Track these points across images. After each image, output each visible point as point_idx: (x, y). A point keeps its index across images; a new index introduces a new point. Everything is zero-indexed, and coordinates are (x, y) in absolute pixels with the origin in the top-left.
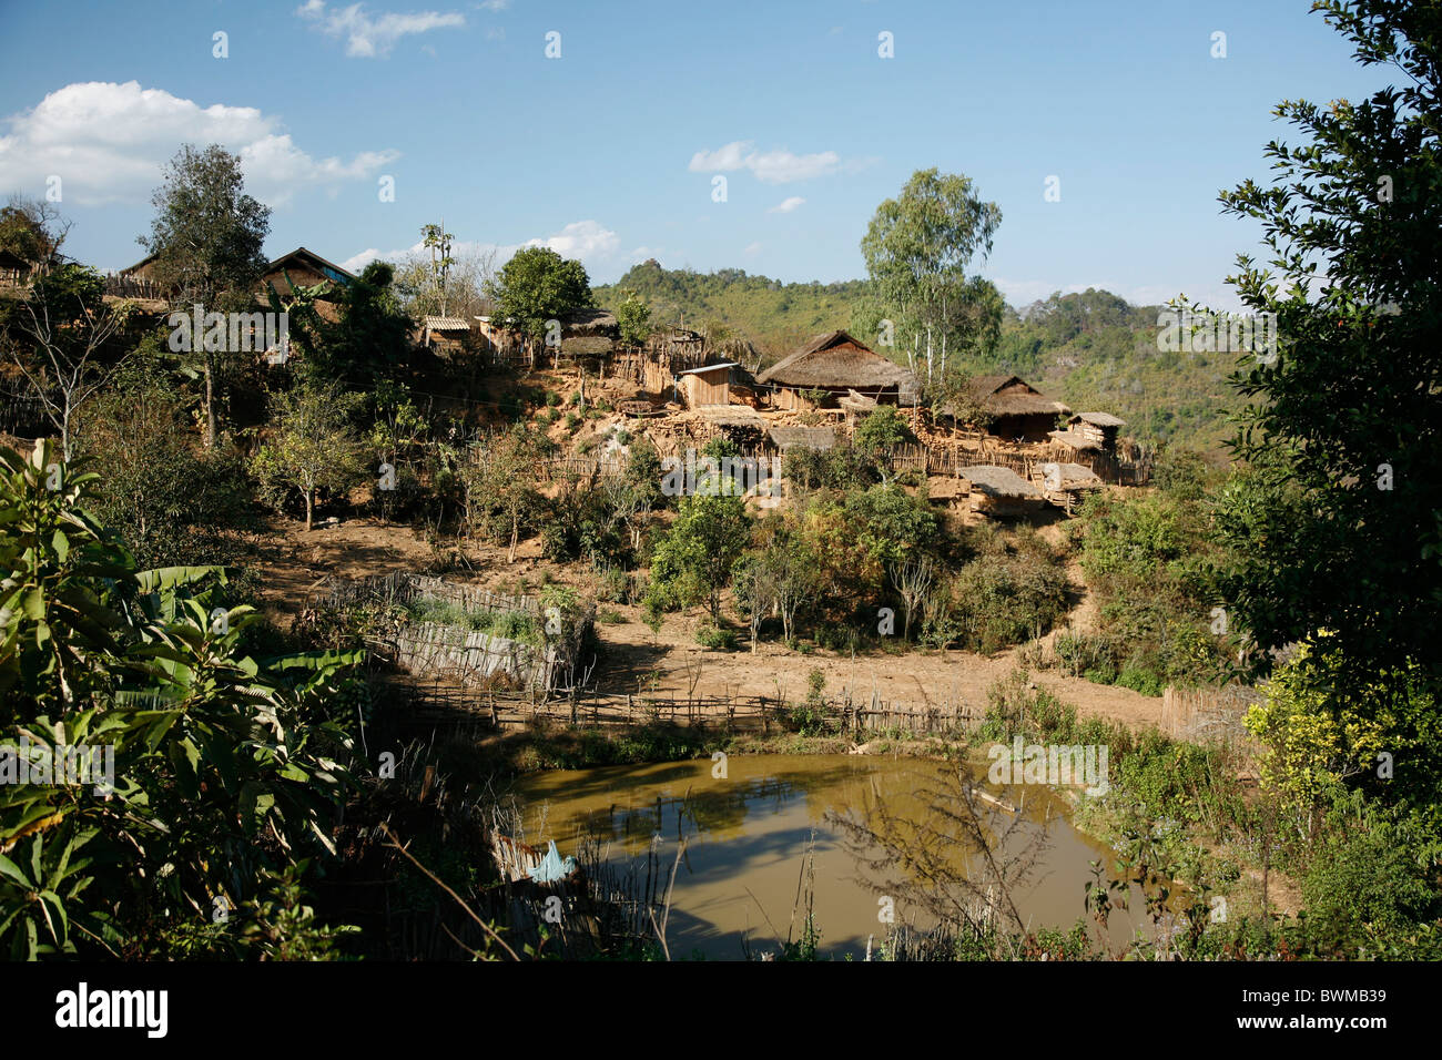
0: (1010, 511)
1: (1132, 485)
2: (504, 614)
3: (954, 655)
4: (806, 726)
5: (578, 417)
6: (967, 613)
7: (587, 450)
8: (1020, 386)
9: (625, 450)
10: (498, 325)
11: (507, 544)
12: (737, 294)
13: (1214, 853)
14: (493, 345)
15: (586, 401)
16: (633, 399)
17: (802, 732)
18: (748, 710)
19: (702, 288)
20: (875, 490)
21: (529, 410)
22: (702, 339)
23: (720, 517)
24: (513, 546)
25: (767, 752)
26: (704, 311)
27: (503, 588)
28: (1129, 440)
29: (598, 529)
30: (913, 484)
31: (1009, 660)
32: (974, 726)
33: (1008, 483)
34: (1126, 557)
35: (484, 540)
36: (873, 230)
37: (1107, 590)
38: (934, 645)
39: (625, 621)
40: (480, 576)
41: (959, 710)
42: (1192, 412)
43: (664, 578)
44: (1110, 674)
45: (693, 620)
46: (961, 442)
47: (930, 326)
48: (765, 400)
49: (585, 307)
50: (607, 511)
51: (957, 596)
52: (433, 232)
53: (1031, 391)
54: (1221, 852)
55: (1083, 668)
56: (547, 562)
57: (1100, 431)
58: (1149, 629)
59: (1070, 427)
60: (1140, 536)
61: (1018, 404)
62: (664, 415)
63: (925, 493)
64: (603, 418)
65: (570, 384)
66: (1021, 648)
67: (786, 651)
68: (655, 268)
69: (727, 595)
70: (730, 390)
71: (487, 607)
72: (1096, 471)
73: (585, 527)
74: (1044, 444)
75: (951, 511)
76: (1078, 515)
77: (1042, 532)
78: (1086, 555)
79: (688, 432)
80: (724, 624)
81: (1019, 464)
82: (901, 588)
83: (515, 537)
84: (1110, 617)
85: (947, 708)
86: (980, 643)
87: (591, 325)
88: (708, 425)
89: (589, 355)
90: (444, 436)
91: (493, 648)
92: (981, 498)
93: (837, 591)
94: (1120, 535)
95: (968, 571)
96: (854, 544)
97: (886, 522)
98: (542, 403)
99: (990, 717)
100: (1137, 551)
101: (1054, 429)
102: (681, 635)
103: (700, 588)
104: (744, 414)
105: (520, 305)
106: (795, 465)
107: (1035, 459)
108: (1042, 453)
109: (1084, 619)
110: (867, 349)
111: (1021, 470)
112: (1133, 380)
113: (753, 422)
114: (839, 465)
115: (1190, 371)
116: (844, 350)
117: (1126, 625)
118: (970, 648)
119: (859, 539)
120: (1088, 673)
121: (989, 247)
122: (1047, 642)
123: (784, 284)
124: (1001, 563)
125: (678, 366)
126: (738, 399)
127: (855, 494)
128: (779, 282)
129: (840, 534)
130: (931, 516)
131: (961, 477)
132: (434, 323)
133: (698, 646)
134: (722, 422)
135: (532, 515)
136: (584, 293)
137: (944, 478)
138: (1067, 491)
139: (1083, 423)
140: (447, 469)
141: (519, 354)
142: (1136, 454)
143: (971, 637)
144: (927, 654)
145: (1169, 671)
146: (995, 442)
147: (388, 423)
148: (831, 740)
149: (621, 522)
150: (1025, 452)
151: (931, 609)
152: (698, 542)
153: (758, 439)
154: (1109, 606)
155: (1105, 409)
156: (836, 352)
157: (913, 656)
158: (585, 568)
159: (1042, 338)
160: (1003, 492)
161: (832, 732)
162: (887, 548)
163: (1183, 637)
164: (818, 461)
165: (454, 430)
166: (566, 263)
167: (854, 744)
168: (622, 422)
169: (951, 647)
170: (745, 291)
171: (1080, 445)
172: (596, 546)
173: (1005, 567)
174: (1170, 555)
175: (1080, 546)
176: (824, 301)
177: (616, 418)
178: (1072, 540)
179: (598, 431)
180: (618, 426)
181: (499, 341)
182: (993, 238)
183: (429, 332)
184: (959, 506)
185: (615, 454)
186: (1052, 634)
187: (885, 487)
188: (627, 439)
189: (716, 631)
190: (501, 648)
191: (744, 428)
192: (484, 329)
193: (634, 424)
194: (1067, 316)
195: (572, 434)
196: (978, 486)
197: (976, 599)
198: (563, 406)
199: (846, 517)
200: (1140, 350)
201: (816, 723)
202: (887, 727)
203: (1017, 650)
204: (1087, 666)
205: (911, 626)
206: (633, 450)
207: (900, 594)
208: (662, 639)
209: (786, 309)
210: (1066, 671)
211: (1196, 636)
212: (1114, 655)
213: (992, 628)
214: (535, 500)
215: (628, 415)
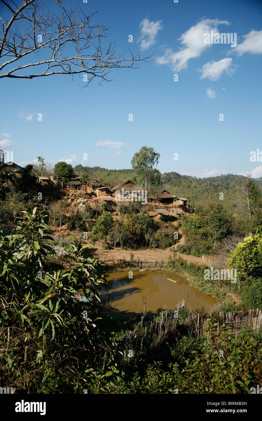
0: (167, 219)
1: (190, 213)
2: (60, 242)
3: (156, 249)
4: (130, 266)
5: (73, 198)
6: (158, 240)
7: (75, 206)
8: (166, 192)
9: (84, 206)
10: (55, 178)
11: (59, 227)
12: (98, 172)
13: (220, 290)
14: (54, 183)
15: (75, 195)
16: (85, 195)
17: (129, 267)
18: (117, 262)
19: (91, 170)
20: (139, 214)
21: (62, 197)
22: (99, 182)
23: (107, 220)
24: (60, 227)
25: (122, 271)
26: (91, 175)
27: (59, 236)
28: (188, 203)
29: (79, 223)
30: (146, 213)
31: (168, 250)
32: (165, 265)
33: (166, 212)
34: (191, 228)
35: (54, 225)
36: (133, 159)
37: (187, 235)
38: (152, 247)
39: (86, 243)
40: (53, 233)
41: (162, 261)
42: (194, 197)
43: (95, 234)
44: (189, 253)
45: (100, 243)
46: (155, 204)
47: (146, 179)
48: (112, 195)
49: (72, 174)
50: (81, 219)
51: (156, 237)
52: (39, 158)
53: (168, 193)
54: (221, 290)
55: (183, 252)
56: (68, 230)
57: (183, 202)
58: (196, 243)
59: (177, 201)
60: (193, 223)
61: (166, 196)
62: (92, 198)
63: (148, 215)
64: (78, 199)
65: (72, 192)
66: (170, 248)
67: (121, 249)
68: (81, 166)
69: (108, 237)
70: (106, 193)
71: (57, 240)
72: (183, 209)
73: (76, 223)
74: (171, 204)
75: (154, 218)
76: (180, 219)
77: (173, 223)
78: (182, 228)
79: (97, 201)
80: (108, 244)
81: (167, 208)
82: (145, 235)
83: (61, 225)
84: (188, 241)
85: (159, 261)
86: (162, 247)
87: (76, 178)
88: (101, 200)
89: (76, 185)
90: (44, 203)
91: (60, 249)
92: (160, 216)
93: (131, 236)
94: (189, 223)
95: (158, 231)
96: (135, 226)
97: (141, 221)
98: (65, 196)
99: (169, 262)
100: (193, 227)
101: (174, 201)
102: (99, 246)
103: (103, 235)
104: (109, 198)
105: (60, 174)
106: (121, 209)
107: (170, 208)
108: (171, 206)
109: (182, 241)
110: (135, 184)
111: (167, 210)
112: (181, 190)
113: (112, 200)
114: (130, 209)
115: (193, 189)
116: (130, 184)
117: (191, 242)
118: (160, 248)
119: (136, 225)
120: (184, 253)
121: (158, 163)
122: (176, 246)
123: (109, 170)
124: (165, 230)
125: (94, 188)
126: (107, 195)
127: (134, 215)
128: (107, 169)
129: (132, 224)
130: (151, 220)
131: (155, 211)
132: (41, 178)
133: (103, 249)
134: (105, 200)
135: (64, 220)
136: (72, 172)
137: (152, 212)
138: (177, 214)
139: (179, 200)
140: (45, 210)
141: (60, 185)
142: (189, 206)
143: (160, 246)
144: (151, 249)
145: (201, 252)
146: (162, 204)
147: (32, 200)
148: (135, 268)
149: (84, 221)
150: (167, 206)
151: (151, 240)
152: (103, 226)
153: (113, 203)
154: (188, 238)
155: (184, 197)
156: (128, 185)
157: (148, 250)
158: (76, 232)
159: (163, 182)
160: (165, 214)
161: (135, 267)
162: (142, 227)
163: (203, 245)
164: (126, 208)
165: (46, 201)
166: (68, 165)
167: (140, 269)
168: (83, 200)
169: (155, 248)
170: (100, 171)
171: (179, 205)
172: (79, 227)
173: (166, 230)
174: (200, 227)
175: (181, 226)
176: (117, 173)
177: (81, 199)
178: (179, 225)
179: (78, 202)
180: (82, 201)
181: (55, 182)
182: (158, 160)
183: (40, 180)
184: (155, 217)
185: (81, 207)
186: (176, 244)
187: (141, 214)
188: (84, 203)
189: (106, 245)
190: (62, 250)
191: (110, 201)
192: (52, 179)
193: (85, 200)
194: (168, 177)
195: (72, 202)
196: (159, 213)
197: (160, 237)
198: (70, 196)
199: (133, 220)
200: (183, 184)
201: (132, 265)
202: (147, 265)
203: (169, 248)
204: (184, 251)
205: (147, 243)
206: (86, 206)
207: (145, 237)
208: (95, 247)
209: (109, 175)
210: (180, 252)
211: (206, 244)
212: (189, 249)
213: (164, 243)
214: (65, 217)
215: (84, 198)
